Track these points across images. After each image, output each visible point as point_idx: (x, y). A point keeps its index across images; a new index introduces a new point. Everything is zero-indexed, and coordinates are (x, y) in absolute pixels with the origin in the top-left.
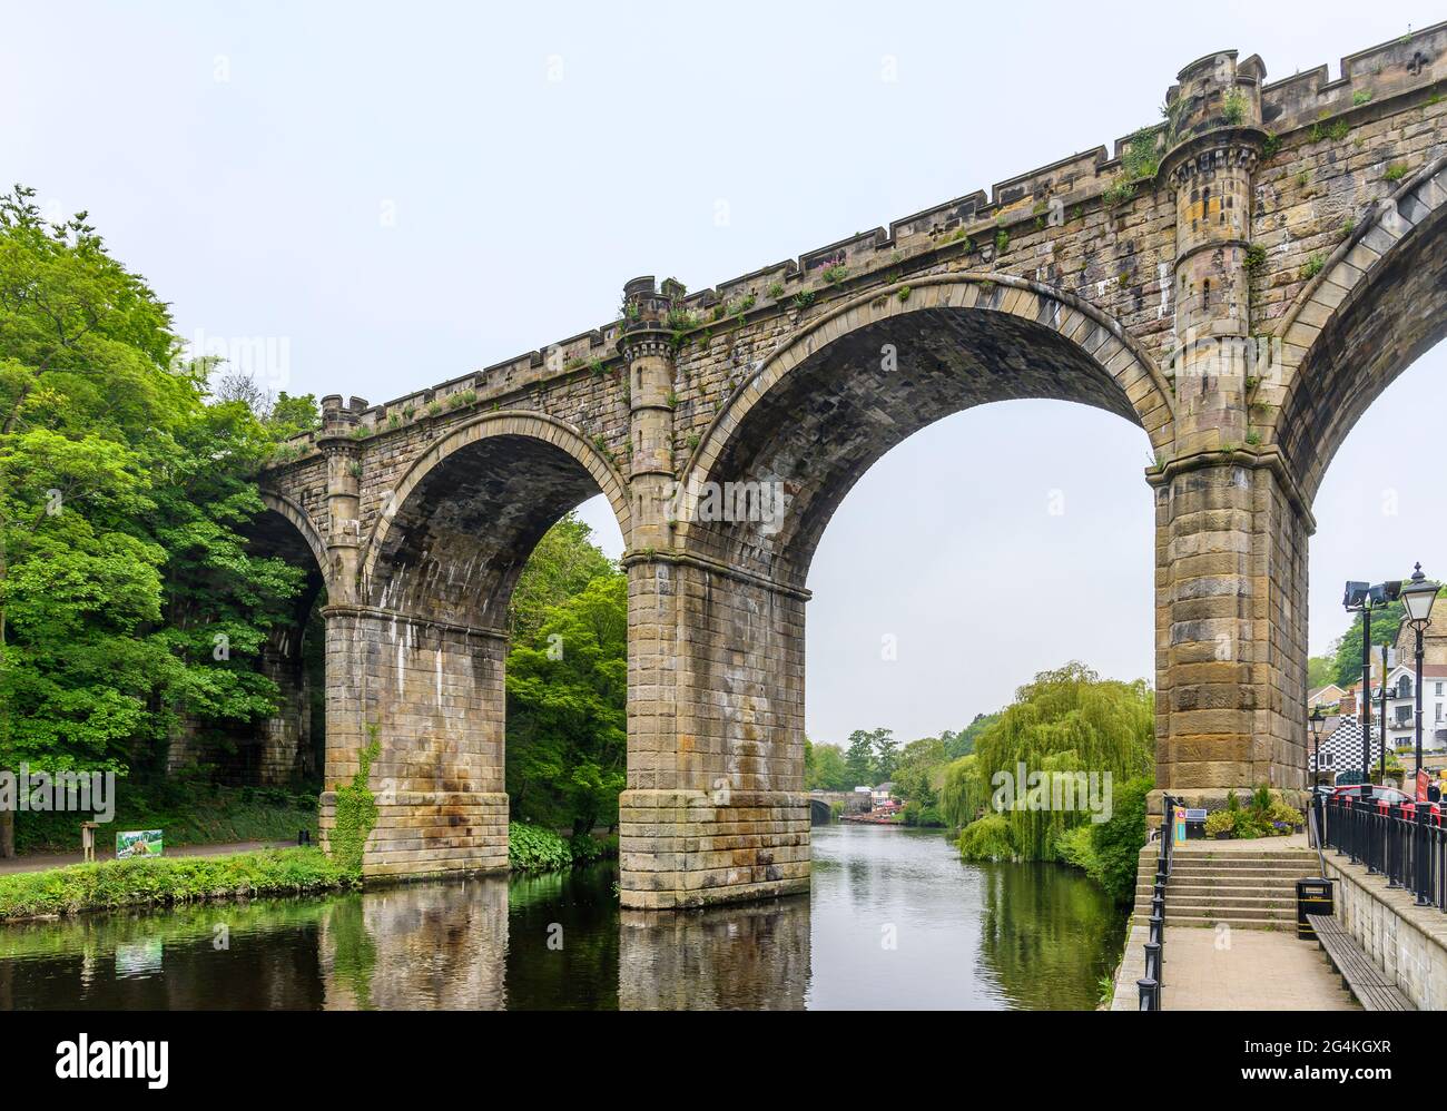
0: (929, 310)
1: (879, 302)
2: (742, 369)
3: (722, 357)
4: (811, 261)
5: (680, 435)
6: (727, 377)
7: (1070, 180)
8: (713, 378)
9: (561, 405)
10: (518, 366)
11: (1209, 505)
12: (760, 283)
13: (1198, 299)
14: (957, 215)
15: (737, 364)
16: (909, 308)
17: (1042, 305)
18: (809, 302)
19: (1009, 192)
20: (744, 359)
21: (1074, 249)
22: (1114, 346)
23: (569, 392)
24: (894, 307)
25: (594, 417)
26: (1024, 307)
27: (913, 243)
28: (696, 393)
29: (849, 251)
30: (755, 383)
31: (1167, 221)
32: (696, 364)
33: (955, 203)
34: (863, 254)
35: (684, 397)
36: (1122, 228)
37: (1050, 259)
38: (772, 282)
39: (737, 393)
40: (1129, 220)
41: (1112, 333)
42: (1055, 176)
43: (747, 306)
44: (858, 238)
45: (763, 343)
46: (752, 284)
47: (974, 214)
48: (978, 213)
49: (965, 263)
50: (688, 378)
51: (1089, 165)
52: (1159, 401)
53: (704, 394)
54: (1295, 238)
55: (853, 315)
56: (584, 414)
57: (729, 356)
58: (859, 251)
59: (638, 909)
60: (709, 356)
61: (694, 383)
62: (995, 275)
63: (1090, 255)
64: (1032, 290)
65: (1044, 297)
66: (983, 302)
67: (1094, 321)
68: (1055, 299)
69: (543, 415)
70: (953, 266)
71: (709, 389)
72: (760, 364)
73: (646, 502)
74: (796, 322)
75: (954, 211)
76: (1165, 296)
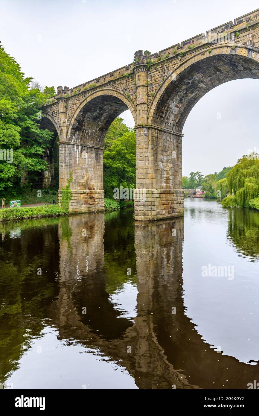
0: (217, 55)
1: (203, 54)
2: (166, 74)
3: (160, 71)
4: (184, 43)
5: (149, 93)
6: (162, 76)
7: (256, 16)
8: (158, 77)
9: (118, 86)
10: (107, 76)
12: (170, 50)
14: (225, 28)
15: (164, 73)
16: (211, 55)
17: (249, 52)
18: (184, 55)
19: (239, 21)
20: (166, 71)
21: (258, 36)
23: (120, 83)
24: (207, 55)
25: (127, 89)
26: (243, 53)
28: (153, 81)
29: (195, 40)
30: (169, 78)
32: (154, 73)
33: (224, 25)
34: (198, 41)
35: (150, 82)
37: (251, 39)
38: (174, 50)
39: (165, 81)
42: (252, 16)
43: (167, 57)
44: (197, 36)
45: (172, 67)
46: (168, 51)
47: (229, 28)
48: (230, 27)
50: (152, 77)
55: (196, 58)
56: (124, 88)
57: (162, 71)
58: (197, 40)
59: (139, 221)
60: (157, 71)
61: (153, 78)
62: (235, 44)
64: (246, 48)
65: (249, 50)
66: (232, 52)
68: (252, 50)
69: (113, 89)
71: (157, 80)
72: (171, 72)
73: (141, 111)
74: (180, 60)
75: (224, 27)
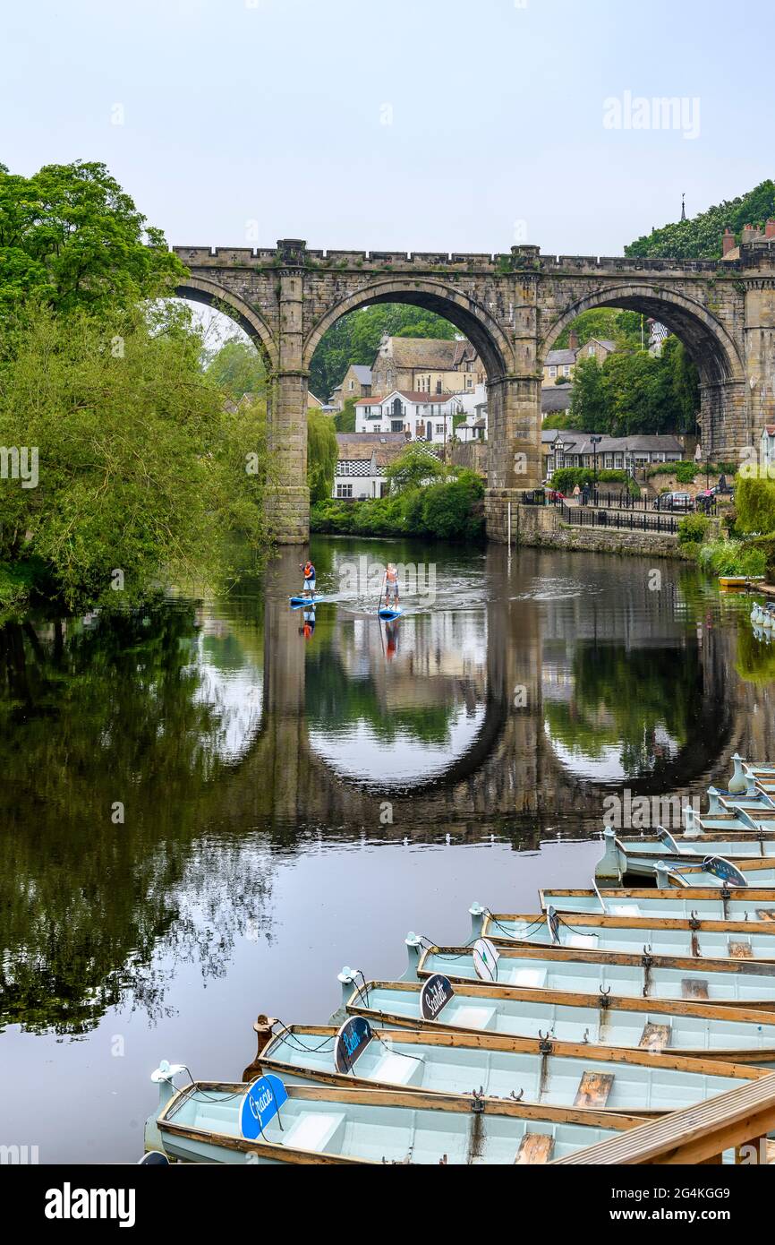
0: (428, 293)
1: (407, 283)
2: (340, 293)
3: (330, 284)
4: (375, 256)
5: (306, 315)
6: (333, 294)
7: (480, 262)
8: (324, 292)
9: (229, 280)
11: (529, 393)
12: (350, 257)
13: (525, 323)
15: (338, 290)
16: (419, 290)
17: (470, 304)
18: (373, 274)
19: (458, 258)
20: (342, 288)
21: (482, 288)
22: (495, 327)
23: (236, 276)
24: (412, 288)
25: (253, 293)
26: (464, 303)
27: (420, 264)
28: (315, 297)
29: (393, 258)
30: (347, 301)
31: (512, 289)
32: (316, 284)
33: (438, 255)
34: (399, 261)
35: (309, 297)
36: (498, 286)
37: (474, 289)
38: (358, 259)
39: (338, 302)
40: (500, 284)
41: (495, 322)
42: (475, 259)
43: (344, 266)
44: (397, 254)
45: (352, 284)
46: (346, 256)
47: (445, 262)
49: (442, 280)
50: (311, 289)
51: (487, 259)
52: (509, 351)
53: (320, 299)
54: (549, 308)
55: (395, 285)
56: (246, 290)
58: (398, 259)
61: (315, 292)
62: (453, 288)
63: (487, 292)
64: (467, 298)
65: (471, 302)
67: (489, 316)
68: (475, 304)
69: (218, 284)
70: (437, 279)
72: (351, 294)
74: (368, 280)
76: (511, 314)
